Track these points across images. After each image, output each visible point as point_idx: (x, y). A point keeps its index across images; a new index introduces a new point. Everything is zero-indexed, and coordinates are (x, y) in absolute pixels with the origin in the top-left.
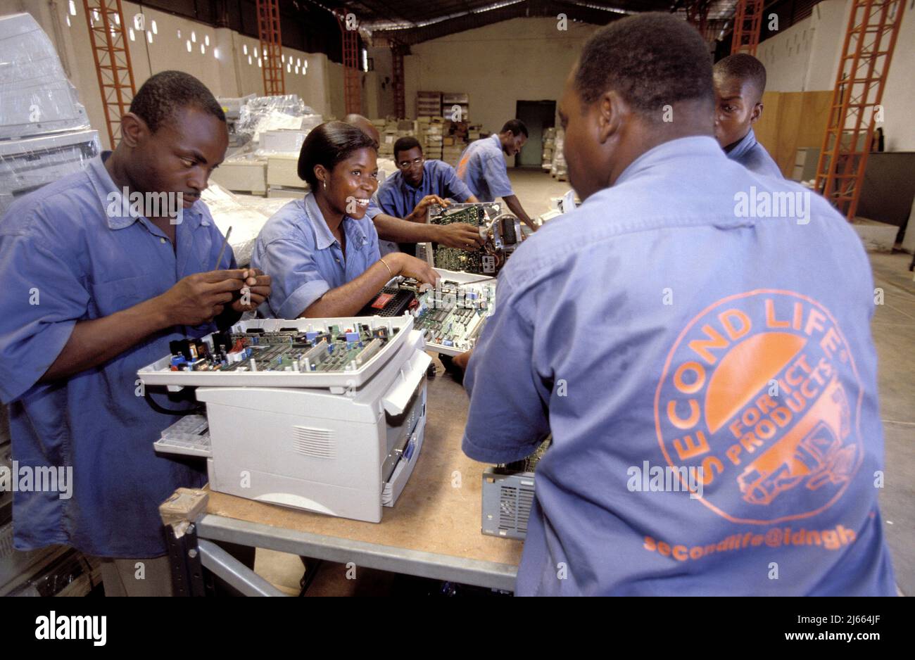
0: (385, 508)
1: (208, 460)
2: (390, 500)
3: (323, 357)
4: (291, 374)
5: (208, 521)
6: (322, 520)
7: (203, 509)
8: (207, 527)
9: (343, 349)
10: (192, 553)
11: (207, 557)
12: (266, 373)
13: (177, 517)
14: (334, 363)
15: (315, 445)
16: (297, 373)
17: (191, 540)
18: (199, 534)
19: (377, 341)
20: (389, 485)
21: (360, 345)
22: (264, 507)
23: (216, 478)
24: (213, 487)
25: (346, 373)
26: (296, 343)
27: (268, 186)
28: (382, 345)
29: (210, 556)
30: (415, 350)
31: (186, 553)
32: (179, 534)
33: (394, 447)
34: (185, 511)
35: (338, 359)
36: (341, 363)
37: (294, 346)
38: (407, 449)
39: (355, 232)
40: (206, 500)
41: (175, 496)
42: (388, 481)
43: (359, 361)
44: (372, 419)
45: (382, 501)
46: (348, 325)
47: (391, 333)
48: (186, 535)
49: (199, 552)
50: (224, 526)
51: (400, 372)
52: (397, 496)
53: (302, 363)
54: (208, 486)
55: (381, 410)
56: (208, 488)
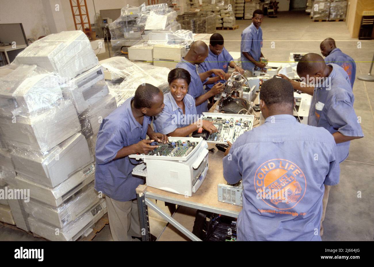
0: (193, 193)
1: (146, 178)
2: (194, 191)
3: (177, 151)
4: (168, 157)
5: (147, 193)
6: (176, 195)
7: (146, 190)
8: (147, 195)
9: (182, 149)
10: (143, 201)
11: (147, 202)
12: (162, 156)
13: (140, 192)
14: (180, 153)
15: (175, 175)
16: (170, 157)
17: (143, 198)
18: (145, 196)
19: (192, 147)
20: (194, 187)
21: (187, 147)
22: (161, 191)
23: (148, 183)
24: (147, 185)
25: (183, 158)
26: (169, 146)
27: (153, 59)
28: (193, 148)
29: (148, 202)
30: (203, 148)
31: (142, 201)
32: (140, 196)
33: (196, 176)
34: (142, 190)
35: (181, 152)
36: (182, 154)
37: (169, 147)
38: (200, 177)
39: (188, 103)
40: (146, 188)
41: (139, 186)
42: (194, 186)
43: (186, 154)
44: (189, 169)
45: (192, 191)
46: (184, 140)
47: (196, 144)
48: (142, 196)
49: (145, 201)
50: (152, 195)
51: (197, 156)
52: (197, 190)
53: (171, 154)
54: (146, 184)
55: (192, 167)
56: (146, 185)
